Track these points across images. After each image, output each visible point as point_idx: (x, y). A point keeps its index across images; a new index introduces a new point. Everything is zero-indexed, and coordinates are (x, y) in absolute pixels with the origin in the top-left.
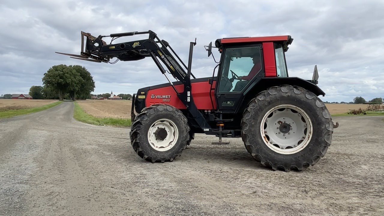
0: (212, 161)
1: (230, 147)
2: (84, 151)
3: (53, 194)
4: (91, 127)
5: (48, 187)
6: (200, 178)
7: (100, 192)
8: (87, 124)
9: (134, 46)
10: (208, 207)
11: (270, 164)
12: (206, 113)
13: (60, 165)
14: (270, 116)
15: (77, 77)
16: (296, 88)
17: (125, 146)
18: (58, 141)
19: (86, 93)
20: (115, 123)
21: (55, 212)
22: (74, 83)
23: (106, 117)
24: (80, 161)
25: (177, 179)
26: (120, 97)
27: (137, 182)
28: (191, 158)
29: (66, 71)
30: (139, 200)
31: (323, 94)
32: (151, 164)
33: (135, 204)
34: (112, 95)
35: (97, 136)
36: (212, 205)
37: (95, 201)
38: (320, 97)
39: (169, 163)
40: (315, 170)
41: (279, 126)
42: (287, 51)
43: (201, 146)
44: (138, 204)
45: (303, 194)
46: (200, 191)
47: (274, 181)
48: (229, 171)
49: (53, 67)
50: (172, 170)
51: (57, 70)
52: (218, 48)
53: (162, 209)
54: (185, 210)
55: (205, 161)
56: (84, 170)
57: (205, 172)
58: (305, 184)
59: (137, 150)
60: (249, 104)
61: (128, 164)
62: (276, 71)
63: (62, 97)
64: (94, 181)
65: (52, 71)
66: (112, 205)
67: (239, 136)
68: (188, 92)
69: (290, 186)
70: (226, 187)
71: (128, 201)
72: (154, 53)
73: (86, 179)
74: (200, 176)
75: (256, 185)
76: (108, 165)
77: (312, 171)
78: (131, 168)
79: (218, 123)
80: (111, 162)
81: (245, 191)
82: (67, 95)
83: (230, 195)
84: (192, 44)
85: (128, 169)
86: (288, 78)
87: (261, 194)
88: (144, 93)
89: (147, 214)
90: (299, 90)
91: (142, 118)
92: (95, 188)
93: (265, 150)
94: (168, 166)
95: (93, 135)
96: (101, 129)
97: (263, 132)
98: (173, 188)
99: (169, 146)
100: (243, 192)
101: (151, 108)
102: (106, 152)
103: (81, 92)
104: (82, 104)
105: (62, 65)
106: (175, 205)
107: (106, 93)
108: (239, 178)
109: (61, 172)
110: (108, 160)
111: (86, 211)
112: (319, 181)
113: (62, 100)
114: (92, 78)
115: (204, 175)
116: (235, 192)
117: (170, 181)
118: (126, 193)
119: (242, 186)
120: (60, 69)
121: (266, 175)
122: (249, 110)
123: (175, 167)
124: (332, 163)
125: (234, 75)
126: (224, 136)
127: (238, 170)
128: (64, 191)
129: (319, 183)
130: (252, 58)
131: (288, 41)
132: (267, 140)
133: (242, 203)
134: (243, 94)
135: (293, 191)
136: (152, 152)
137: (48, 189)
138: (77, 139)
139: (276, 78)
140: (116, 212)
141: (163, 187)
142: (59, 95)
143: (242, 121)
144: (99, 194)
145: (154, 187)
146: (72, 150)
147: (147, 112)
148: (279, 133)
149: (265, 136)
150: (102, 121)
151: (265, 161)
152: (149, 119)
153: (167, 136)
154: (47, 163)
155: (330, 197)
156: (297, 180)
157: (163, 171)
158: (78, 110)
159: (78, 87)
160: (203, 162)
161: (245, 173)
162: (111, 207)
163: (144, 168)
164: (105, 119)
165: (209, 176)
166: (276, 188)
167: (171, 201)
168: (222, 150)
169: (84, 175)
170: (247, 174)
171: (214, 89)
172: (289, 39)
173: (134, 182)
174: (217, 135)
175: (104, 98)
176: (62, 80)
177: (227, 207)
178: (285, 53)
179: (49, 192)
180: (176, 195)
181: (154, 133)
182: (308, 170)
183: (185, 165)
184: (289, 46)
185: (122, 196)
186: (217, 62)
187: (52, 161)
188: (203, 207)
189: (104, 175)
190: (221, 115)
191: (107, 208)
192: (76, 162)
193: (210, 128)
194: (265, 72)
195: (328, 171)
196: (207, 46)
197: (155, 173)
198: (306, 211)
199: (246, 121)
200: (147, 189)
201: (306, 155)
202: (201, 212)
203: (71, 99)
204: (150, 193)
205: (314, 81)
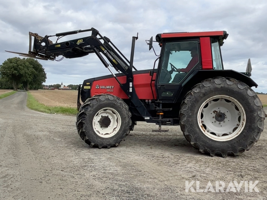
0: (154, 147)
1: (171, 134)
2: (36, 137)
3: (8, 176)
4: (43, 115)
5: (4, 170)
6: (143, 163)
7: (51, 175)
8: (39, 112)
9: (78, 43)
10: (151, 190)
11: (208, 151)
12: (147, 103)
13: (15, 150)
14: (206, 106)
15: (30, 69)
16: (228, 80)
17: (74, 132)
18: (12, 128)
19: (38, 84)
20: (64, 111)
21: (10, 193)
22: (27, 75)
23: (56, 106)
24: (32, 146)
25: (122, 163)
26: (69, 87)
27: (85, 166)
28: (135, 144)
29: (20, 63)
30: (87, 182)
31: (256, 86)
32: (98, 149)
33: (83, 186)
34: (62, 86)
35: (48, 124)
36: (154, 188)
37: (47, 183)
38: (253, 88)
39: (115, 149)
40: (250, 156)
41: (214, 115)
42: (222, 45)
43: (144, 133)
44: (86, 187)
45: (239, 178)
46: (144, 175)
47: (212, 166)
48: (170, 156)
49: (8, 59)
50: (117, 155)
51: (11, 62)
52: (159, 42)
53: (108, 191)
54: (129, 192)
55: (148, 147)
56: (36, 154)
57: (148, 157)
58: (241, 169)
59: (84, 139)
60: (186, 96)
61: (77, 149)
62: (212, 64)
63: (16, 87)
64: (45, 165)
65: (7, 63)
66: (62, 187)
67: (177, 124)
68: (130, 83)
69: (227, 170)
70: (167, 172)
71: (77, 183)
72: (97, 48)
73: (38, 163)
74: (143, 161)
75: (195, 170)
76: (58, 150)
77: (247, 157)
78: (80, 153)
79: (158, 112)
80: (61, 147)
81: (185, 175)
82: (21, 85)
83: (171, 178)
84: (134, 38)
85: (77, 154)
86: (223, 70)
87: (199, 178)
88: (89, 84)
89: (94, 195)
90: (231, 81)
91: (86, 109)
92: (47, 171)
93: (202, 138)
94: (113, 152)
95: (45, 122)
96: (52, 117)
97: (200, 122)
98: (118, 172)
99: (113, 132)
100: (183, 176)
101: (94, 99)
102: (56, 138)
103: (33, 83)
104: (34, 94)
105: (16, 58)
106: (120, 187)
107: (57, 84)
108: (179, 163)
109: (15, 156)
110: (59, 145)
111: (38, 192)
112: (254, 167)
113: (16, 90)
114: (44, 69)
115: (147, 160)
116: (176, 176)
117: (115, 165)
118: (75, 176)
119: (182, 170)
120: (15, 61)
121: (204, 161)
122: (185, 102)
123: (120, 153)
124: (266, 150)
125: (173, 67)
126: (164, 124)
127: (178, 156)
128: (17, 174)
129: (254, 168)
130: (191, 52)
131: (224, 36)
132: (204, 129)
133: (182, 186)
134: (181, 85)
135: (230, 175)
136: (98, 139)
137: (3, 172)
138: (30, 126)
139: (212, 70)
140: (66, 193)
141: (109, 170)
142: (14, 85)
143: (180, 113)
144: (50, 176)
145: (101, 171)
146: (25, 136)
147: (90, 103)
148: (215, 122)
149: (202, 125)
150: (53, 110)
151: (203, 148)
152: (92, 109)
153: (111, 123)
154: (2, 148)
155: (264, 181)
156: (234, 165)
157: (109, 156)
158: (30, 99)
159: (31, 78)
160: (146, 148)
161: (185, 158)
162: (61, 188)
163: (92, 153)
164: (55, 108)
165: (151, 161)
166: (213, 172)
167: (116, 183)
168: (163, 137)
169: (36, 159)
170: (187, 159)
171: (154, 80)
172: (224, 34)
173: (83, 166)
174: (157, 123)
175: (55, 89)
176: (17, 72)
177: (168, 190)
178: (221, 47)
179: (4, 174)
180: (121, 178)
181: (98, 122)
182: (243, 156)
183: (129, 150)
184: (224, 41)
185: (71, 178)
186: (157, 56)
187: (7, 146)
188: (146, 189)
189: (55, 159)
190: (161, 105)
191: (57, 190)
192: (29, 147)
193: (151, 117)
194: (202, 65)
195: (262, 157)
196: (148, 41)
197: (101, 157)
198: (242, 194)
199: (184, 112)
200: (95, 172)
201: (241, 141)
202: (144, 194)
203: (25, 89)
204: (96, 176)
205: (248, 73)
